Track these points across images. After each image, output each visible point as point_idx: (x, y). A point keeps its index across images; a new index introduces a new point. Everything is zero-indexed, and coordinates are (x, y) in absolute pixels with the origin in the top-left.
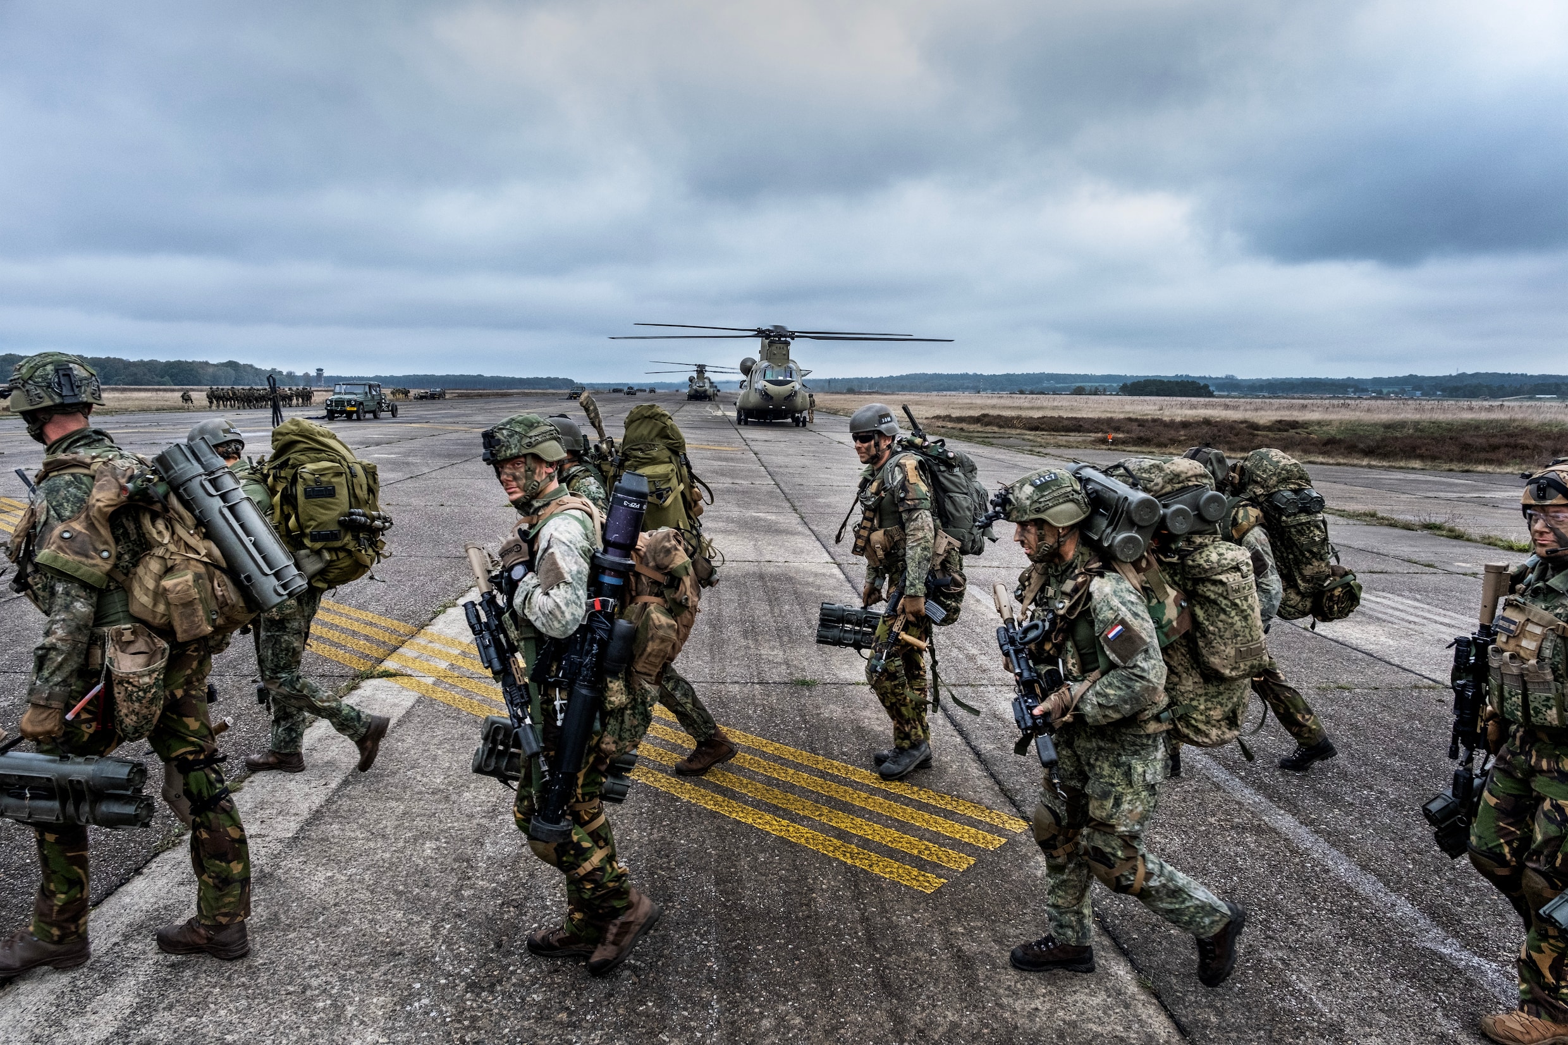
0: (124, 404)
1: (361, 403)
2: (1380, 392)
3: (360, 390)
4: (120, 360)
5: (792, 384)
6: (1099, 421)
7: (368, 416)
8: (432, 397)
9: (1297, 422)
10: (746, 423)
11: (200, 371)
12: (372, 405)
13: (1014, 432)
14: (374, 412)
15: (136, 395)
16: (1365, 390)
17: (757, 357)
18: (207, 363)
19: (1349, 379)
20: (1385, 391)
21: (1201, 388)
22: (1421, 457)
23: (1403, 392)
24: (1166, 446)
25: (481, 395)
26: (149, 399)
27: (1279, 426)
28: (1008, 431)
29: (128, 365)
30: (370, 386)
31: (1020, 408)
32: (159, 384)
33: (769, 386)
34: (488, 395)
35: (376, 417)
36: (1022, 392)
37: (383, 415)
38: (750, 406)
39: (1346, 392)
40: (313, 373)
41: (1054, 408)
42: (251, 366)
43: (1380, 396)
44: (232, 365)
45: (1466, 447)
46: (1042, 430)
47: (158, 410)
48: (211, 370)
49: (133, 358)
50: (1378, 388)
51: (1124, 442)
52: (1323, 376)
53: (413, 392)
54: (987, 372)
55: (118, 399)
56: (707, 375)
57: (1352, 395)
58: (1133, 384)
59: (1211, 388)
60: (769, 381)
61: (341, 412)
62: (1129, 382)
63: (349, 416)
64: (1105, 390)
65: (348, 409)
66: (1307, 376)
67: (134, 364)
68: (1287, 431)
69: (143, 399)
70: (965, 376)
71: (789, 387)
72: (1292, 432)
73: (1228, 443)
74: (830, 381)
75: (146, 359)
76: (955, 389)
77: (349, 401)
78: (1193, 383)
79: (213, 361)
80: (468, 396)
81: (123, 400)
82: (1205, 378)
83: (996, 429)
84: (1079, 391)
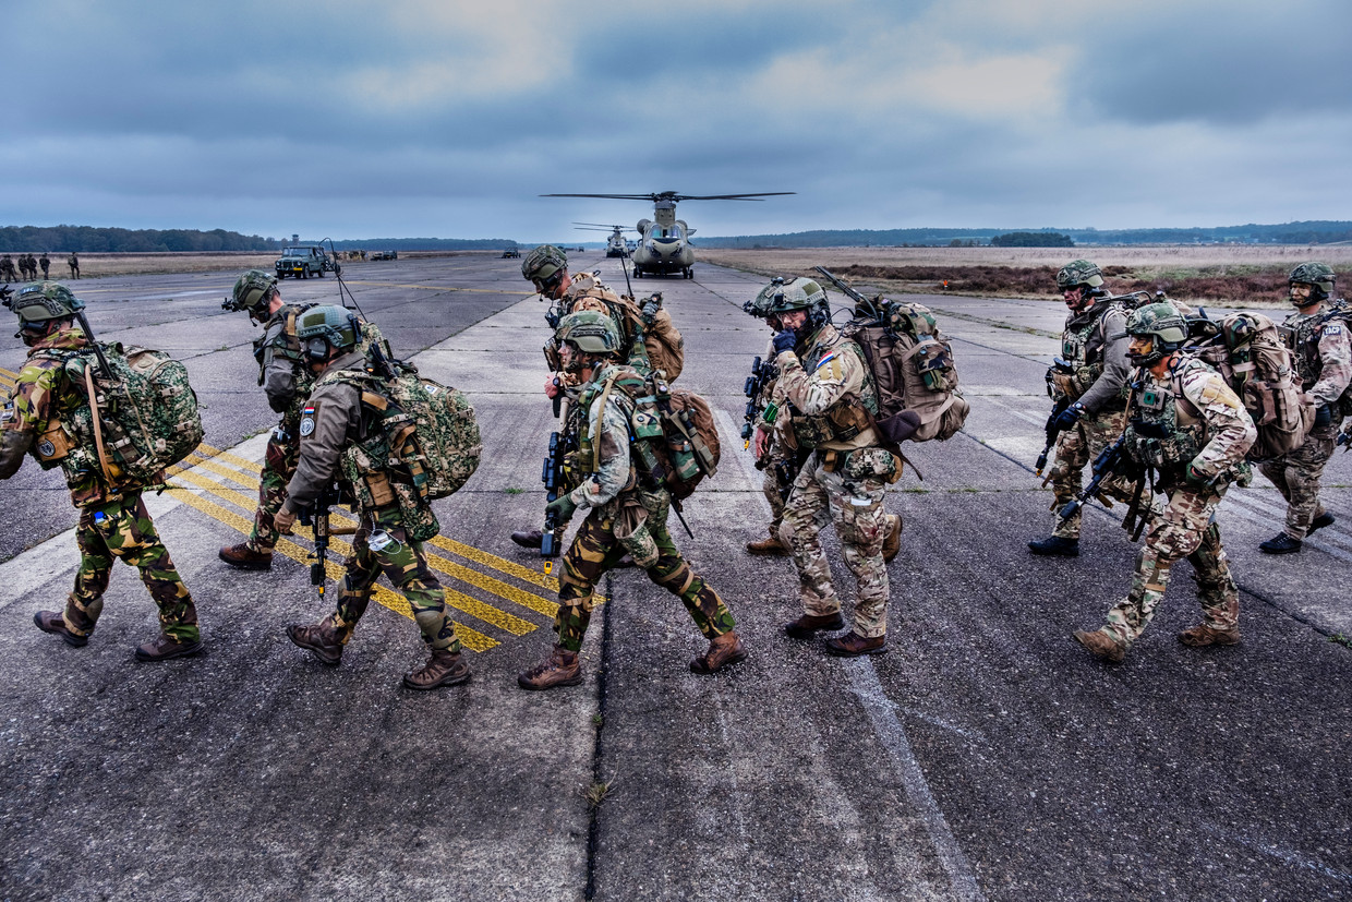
0: (114, 269)
1: (307, 264)
2: (1223, 240)
3: (305, 253)
4: (123, 230)
5: (677, 242)
6: (952, 270)
7: (316, 275)
8: (386, 258)
9: (1124, 268)
10: (641, 277)
11: (192, 238)
12: (316, 266)
13: (873, 280)
14: (319, 272)
15: (128, 260)
16: (1208, 239)
17: (652, 219)
18: (198, 231)
19: (1195, 229)
20: (1226, 239)
21: (1062, 239)
22: (1209, 297)
23: (1243, 239)
24: (995, 290)
25: (429, 256)
26: (139, 263)
27: (1108, 271)
28: (869, 279)
29: (129, 234)
30: (314, 250)
31: (893, 260)
32: (157, 250)
33: (657, 243)
34: (436, 256)
35: (321, 276)
36: (906, 246)
37: (327, 274)
38: (642, 261)
39: (1192, 241)
40: (290, 239)
41: (922, 259)
42: (236, 233)
43: (1222, 243)
44: (219, 232)
45: (1253, 287)
46: (899, 278)
47: (143, 273)
48: (201, 237)
49: (134, 229)
50: (1219, 237)
51: (961, 288)
52: (1172, 227)
53: (370, 254)
54: (876, 228)
55: (112, 264)
56: (622, 235)
57: (1197, 243)
58: (1003, 237)
59: (1072, 239)
60: (657, 240)
61: (291, 272)
62: (1000, 236)
63: (298, 276)
64: (979, 242)
65: (295, 269)
66: (1157, 227)
67: (135, 233)
68: (1114, 275)
69: (134, 264)
70: (857, 233)
71: (675, 244)
72: (1119, 277)
73: (1049, 287)
74: (738, 239)
75: (145, 229)
76: (849, 244)
77: (296, 263)
78: (1056, 235)
79: (203, 230)
80: (417, 257)
81: (117, 264)
82: (1068, 230)
83: (859, 278)
84: (956, 244)
